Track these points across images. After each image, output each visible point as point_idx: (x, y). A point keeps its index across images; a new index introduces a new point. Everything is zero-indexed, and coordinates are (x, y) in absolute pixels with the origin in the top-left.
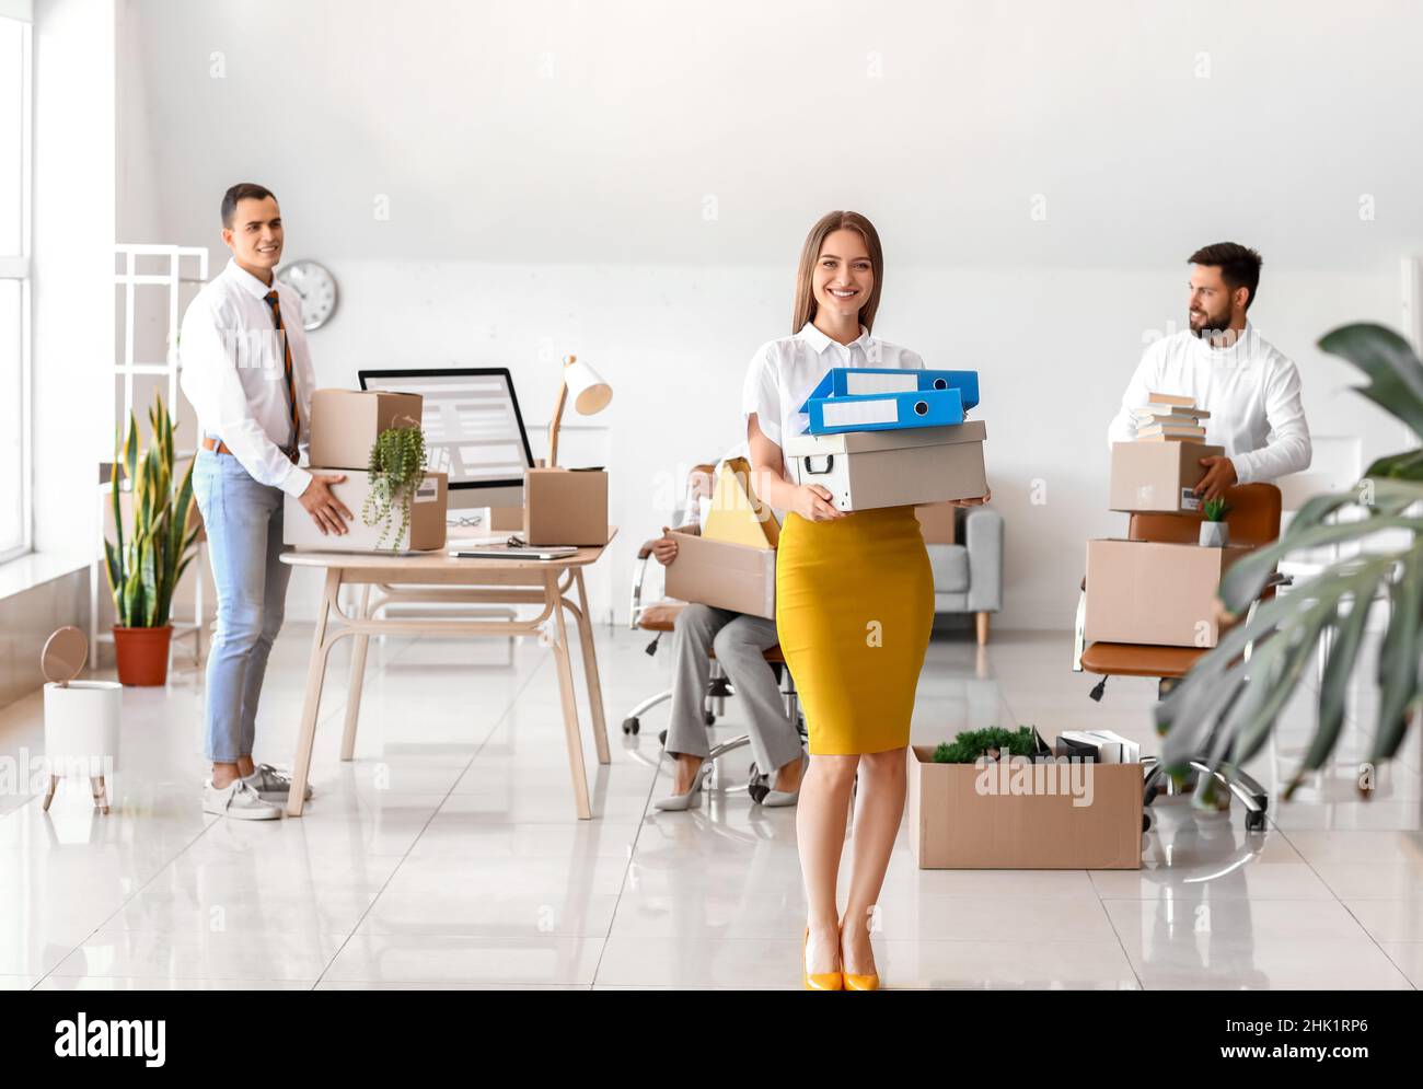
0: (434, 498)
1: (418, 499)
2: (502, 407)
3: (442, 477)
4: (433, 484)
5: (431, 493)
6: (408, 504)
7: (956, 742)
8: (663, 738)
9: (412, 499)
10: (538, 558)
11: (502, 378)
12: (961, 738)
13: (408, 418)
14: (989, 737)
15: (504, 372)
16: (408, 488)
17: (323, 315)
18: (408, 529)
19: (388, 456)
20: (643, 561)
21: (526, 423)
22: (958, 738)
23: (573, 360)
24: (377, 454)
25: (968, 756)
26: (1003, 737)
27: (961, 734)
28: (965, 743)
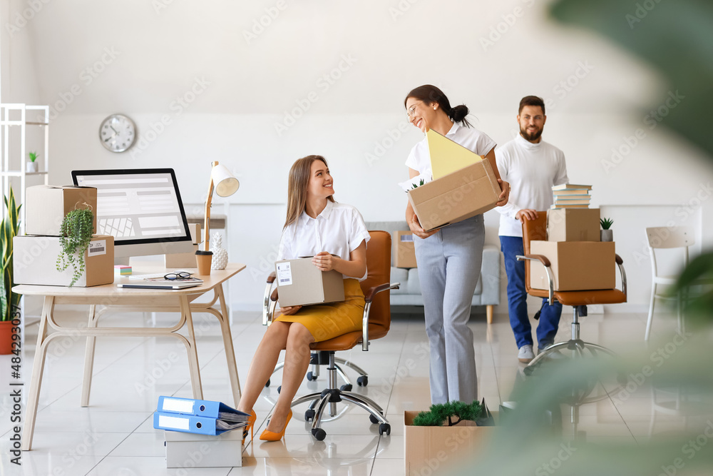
0: (104, 253)
1: (90, 254)
2: (168, 192)
3: (109, 239)
4: (103, 244)
5: (102, 249)
6: (83, 257)
7: (430, 411)
8: (279, 390)
9: (87, 254)
10: (171, 288)
11: (169, 175)
12: (434, 408)
13: (85, 203)
14: (451, 408)
15: (171, 171)
16: (84, 248)
17: (128, 144)
18: (84, 273)
19: (71, 228)
20: (270, 284)
21: (184, 201)
22: (431, 409)
23: (217, 163)
24: (64, 227)
25: (437, 421)
26: (460, 409)
27: (433, 406)
28: (435, 412)
